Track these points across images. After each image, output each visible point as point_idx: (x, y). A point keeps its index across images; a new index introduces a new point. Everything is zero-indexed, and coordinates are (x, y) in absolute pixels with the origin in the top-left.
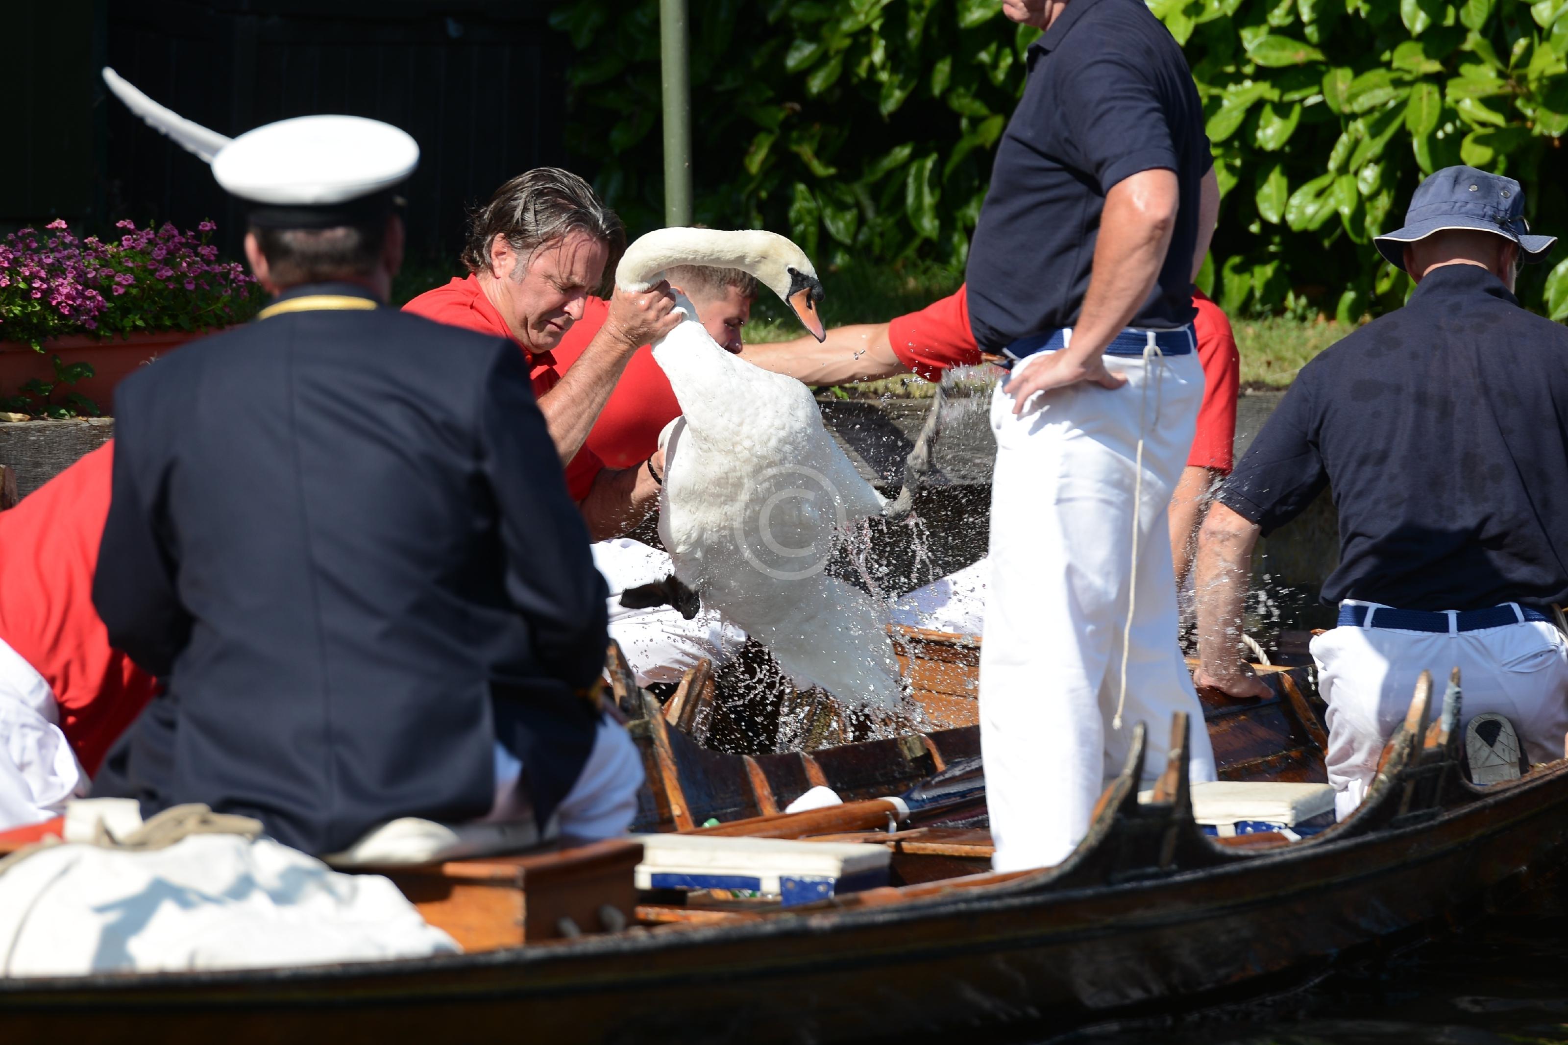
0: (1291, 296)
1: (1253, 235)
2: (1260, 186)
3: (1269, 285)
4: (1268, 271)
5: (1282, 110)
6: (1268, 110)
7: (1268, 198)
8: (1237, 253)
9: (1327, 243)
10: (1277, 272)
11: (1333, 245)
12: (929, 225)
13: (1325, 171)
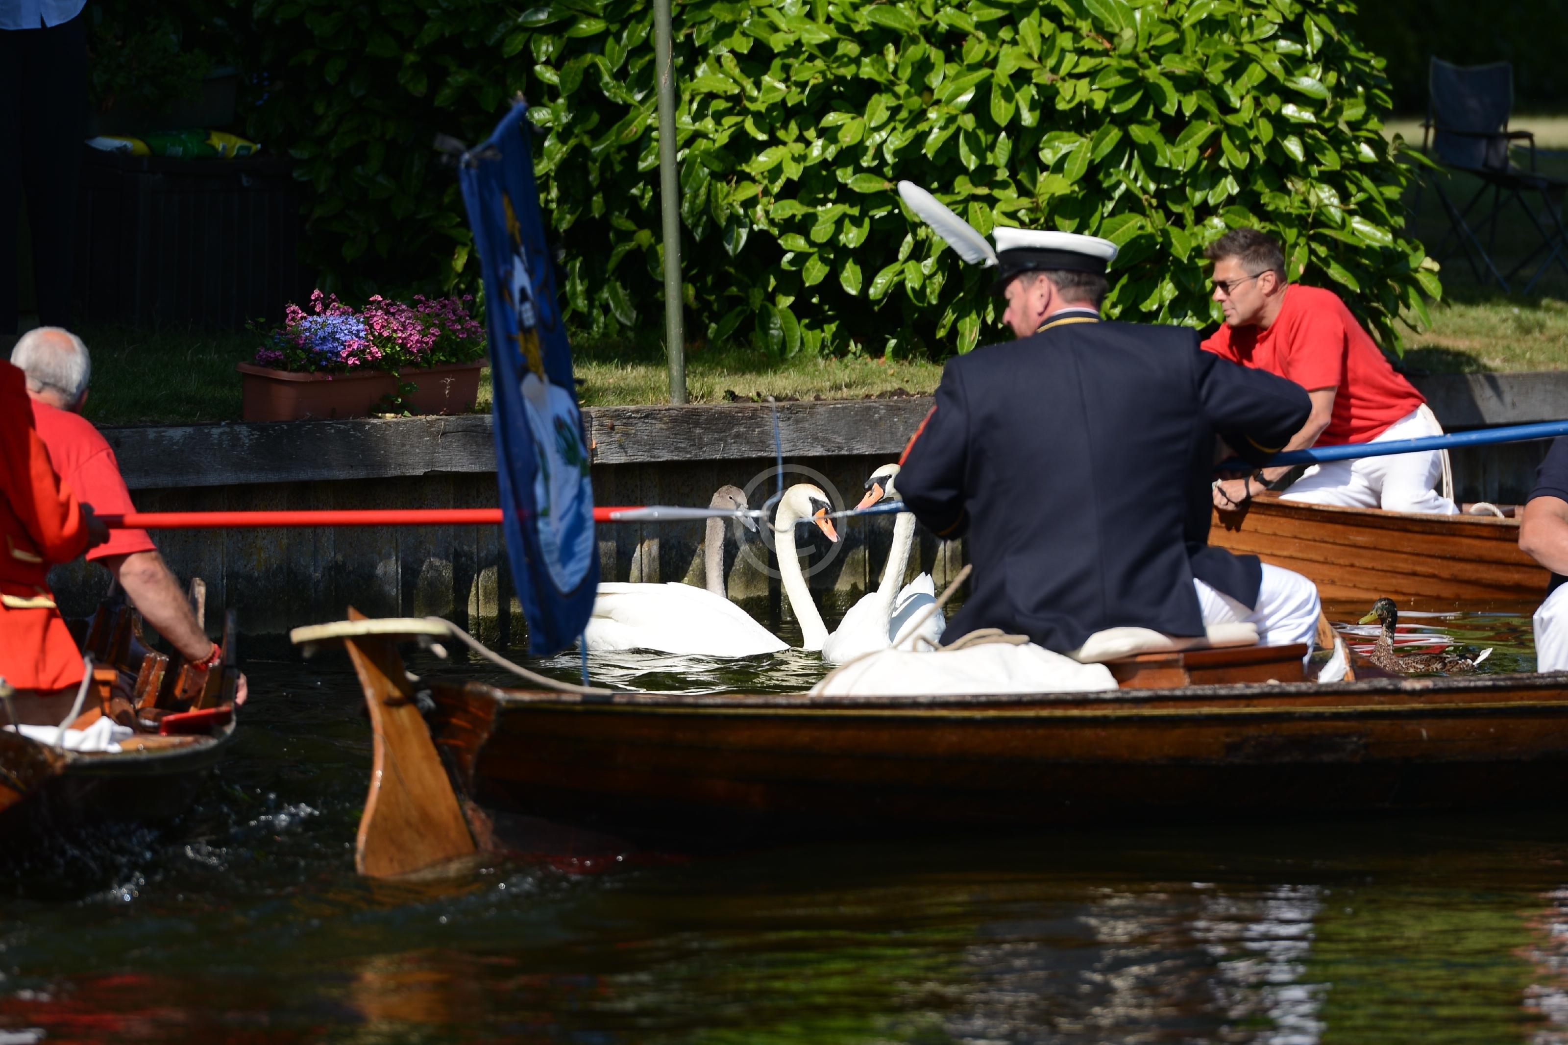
0: (852, 343)
1: (814, 304)
2: (841, 272)
3: (835, 336)
4: (833, 327)
5: (857, 222)
6: (847, 222)
7: (847, 280)
8: (806, 317)
9: (876, 308)
10: (838, 327)
11: (880, 310)
12: (581, 303)
13: (896, 259)
